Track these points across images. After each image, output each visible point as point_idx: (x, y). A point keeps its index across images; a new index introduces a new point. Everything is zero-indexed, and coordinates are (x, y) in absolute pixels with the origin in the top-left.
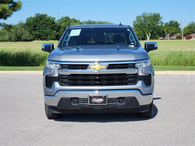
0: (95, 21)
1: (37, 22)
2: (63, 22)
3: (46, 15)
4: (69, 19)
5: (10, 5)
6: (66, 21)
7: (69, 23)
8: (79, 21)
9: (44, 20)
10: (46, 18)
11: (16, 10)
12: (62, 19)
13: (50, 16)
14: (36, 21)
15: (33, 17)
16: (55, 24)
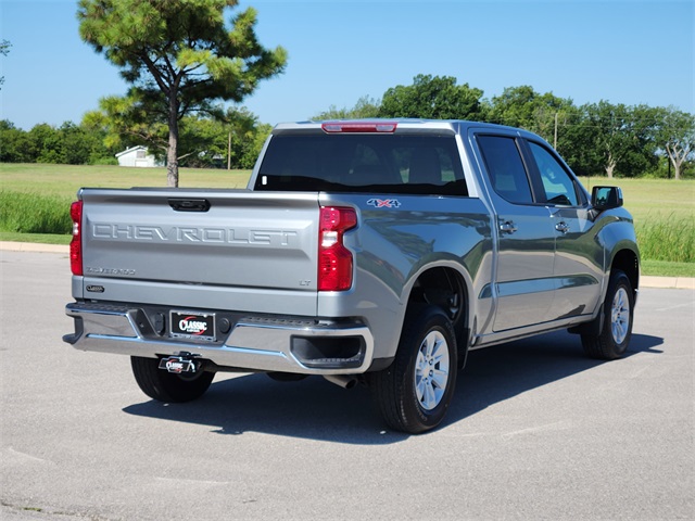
0: (623, 106)
1: (419, 103)
2: (509, 105)
3: (452, 81)
4: (531, 95)
5: (254, 59)
6: (520, 103)
7: (532, 109)
8: (570, 103)
9: (445, 99)
10: (450, 91)
11: (268, 75)
12: (506, 96)
13: (466, 86)
14: (417, 100)
15: (406, 86)
16: (479, 111)
